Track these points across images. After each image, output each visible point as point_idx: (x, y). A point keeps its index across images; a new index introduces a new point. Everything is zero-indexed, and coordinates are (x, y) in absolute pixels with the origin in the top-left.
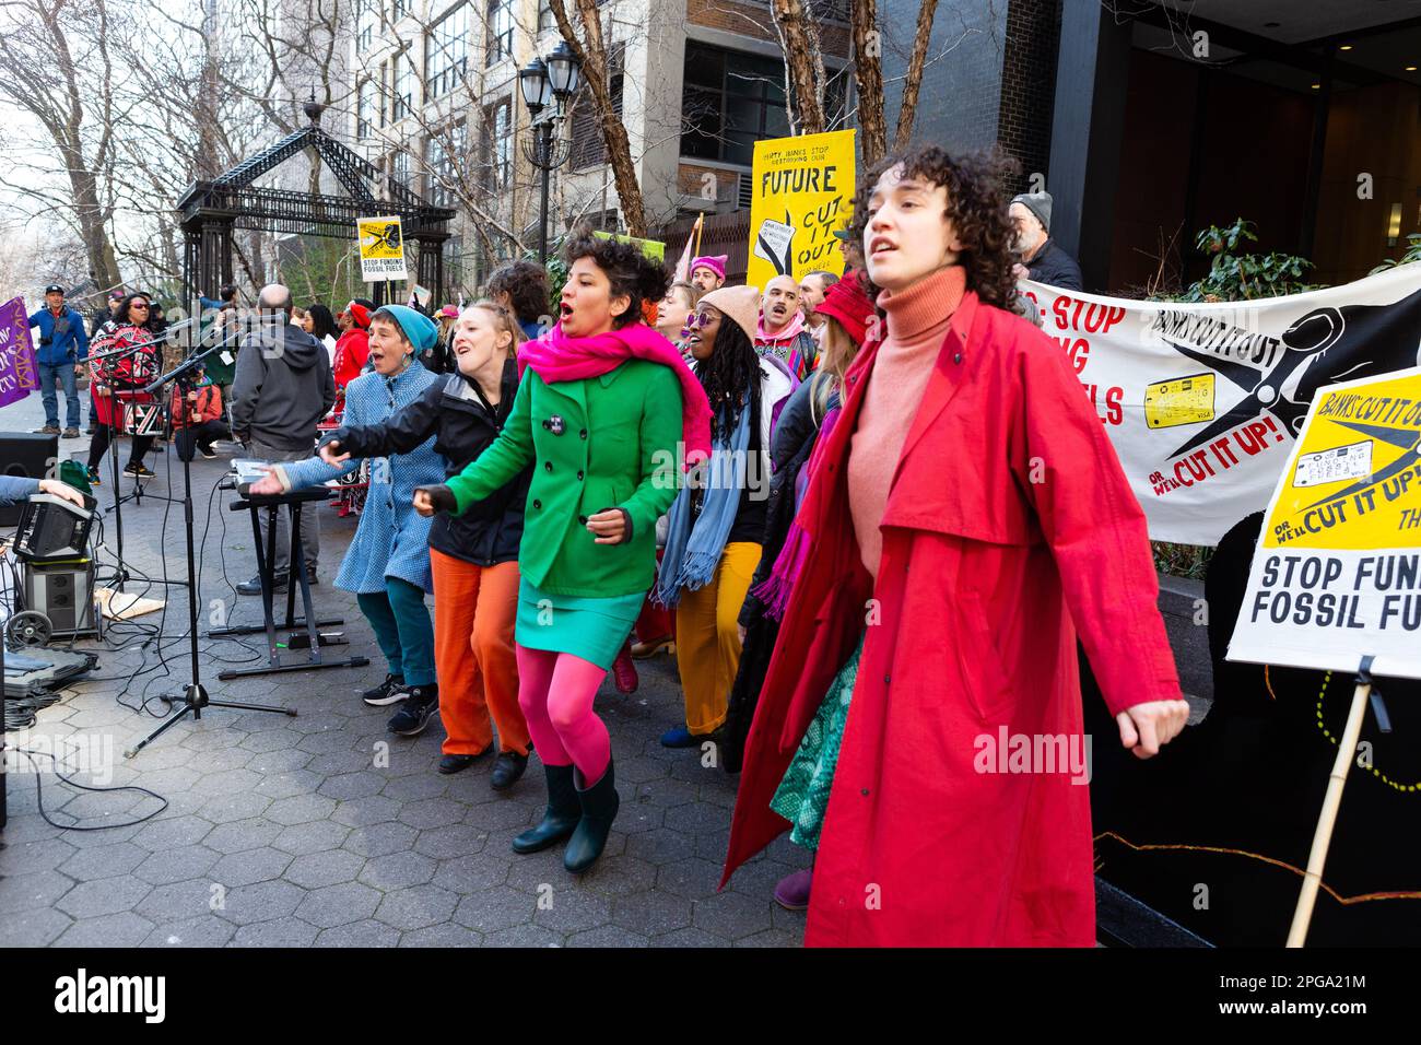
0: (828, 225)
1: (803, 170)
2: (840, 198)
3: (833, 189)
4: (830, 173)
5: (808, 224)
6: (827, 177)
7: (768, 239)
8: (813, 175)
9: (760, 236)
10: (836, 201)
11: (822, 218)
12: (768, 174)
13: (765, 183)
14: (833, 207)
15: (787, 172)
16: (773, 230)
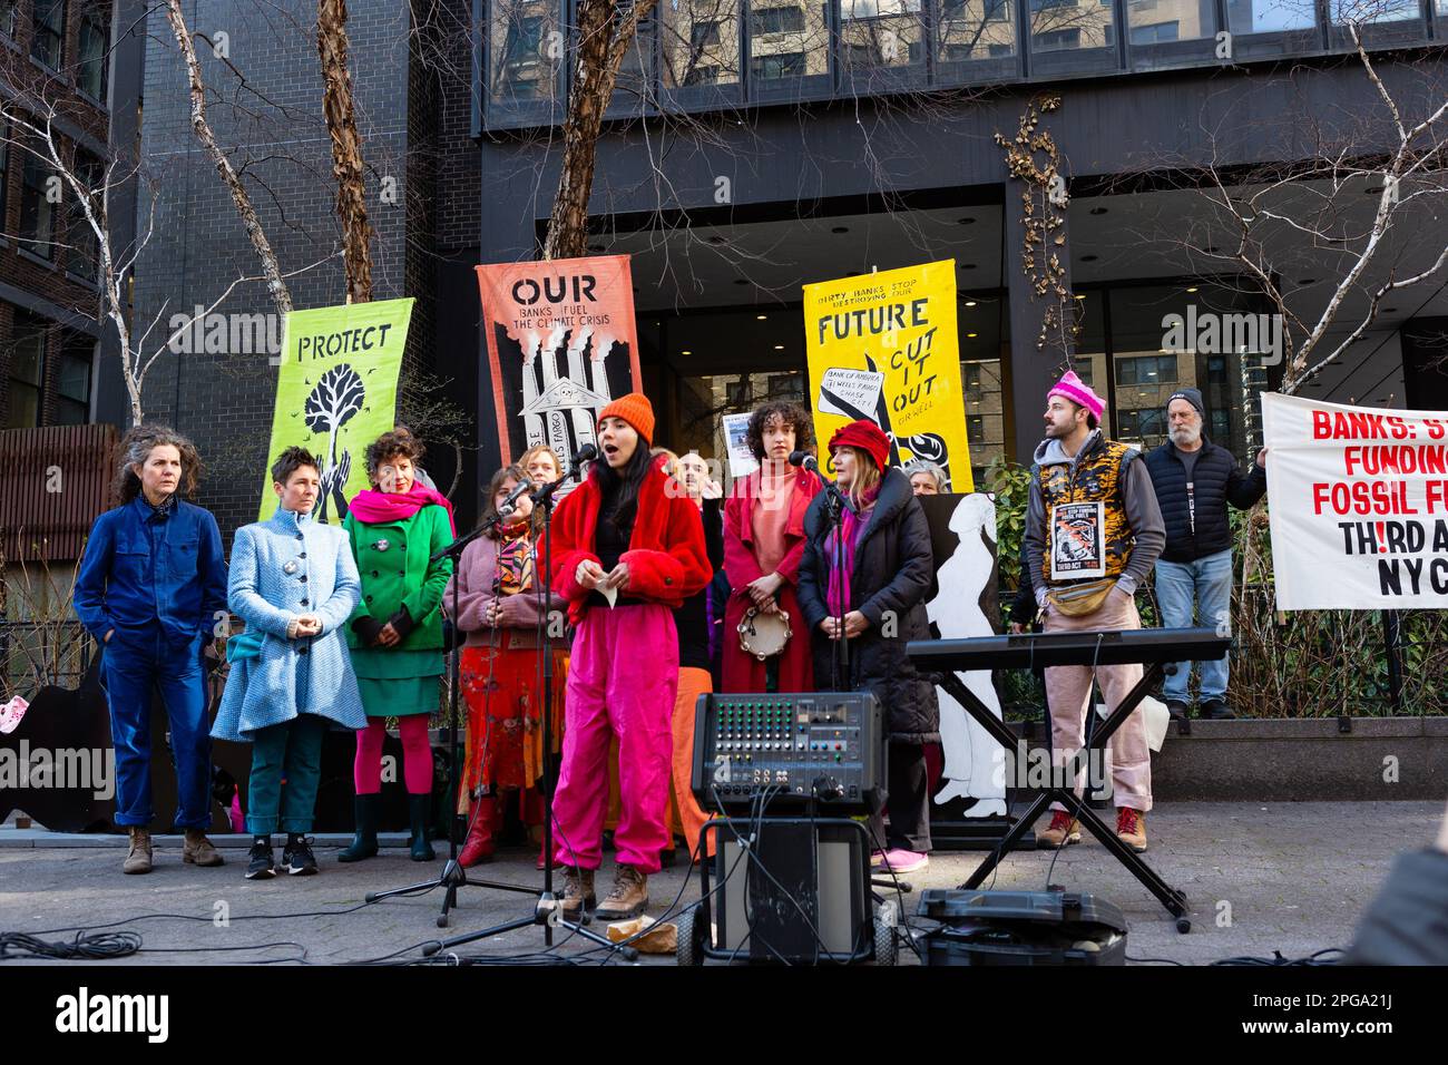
0: (921, 361)
1: (881, 309)
2: (935, 329)
3: (925, 322)
4: (919, 306)
5: (896, 364)
6: (916, 310)
7: (836, 391)
8: (896, 311)
9: (823, 388)
10: (930, 334)
11: (913, 355)
12: (828, 318)
13: (823, 328)
14: (925, 341)
15: (859, 314)
16: (840, 379)
